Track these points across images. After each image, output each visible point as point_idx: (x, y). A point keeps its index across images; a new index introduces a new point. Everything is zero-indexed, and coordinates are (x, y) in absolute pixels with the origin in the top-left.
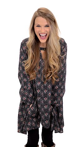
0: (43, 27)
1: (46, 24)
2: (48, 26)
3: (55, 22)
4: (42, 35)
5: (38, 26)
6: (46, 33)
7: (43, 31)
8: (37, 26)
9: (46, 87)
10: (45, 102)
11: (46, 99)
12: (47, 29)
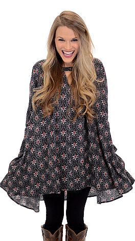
0: (68, 41)
1: (73, 37)
2: (77, 40)
3: (86, 33)
4: (67, 53)
5: (62, 40)
6: (73, 50)
7: (68, 48)
8: (60, 40)
9: (74, 127)
10: (73, 150)
11: (74, 145)
12: (75, 45)
